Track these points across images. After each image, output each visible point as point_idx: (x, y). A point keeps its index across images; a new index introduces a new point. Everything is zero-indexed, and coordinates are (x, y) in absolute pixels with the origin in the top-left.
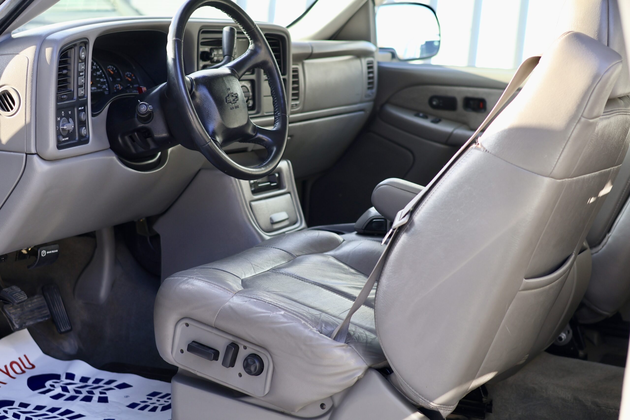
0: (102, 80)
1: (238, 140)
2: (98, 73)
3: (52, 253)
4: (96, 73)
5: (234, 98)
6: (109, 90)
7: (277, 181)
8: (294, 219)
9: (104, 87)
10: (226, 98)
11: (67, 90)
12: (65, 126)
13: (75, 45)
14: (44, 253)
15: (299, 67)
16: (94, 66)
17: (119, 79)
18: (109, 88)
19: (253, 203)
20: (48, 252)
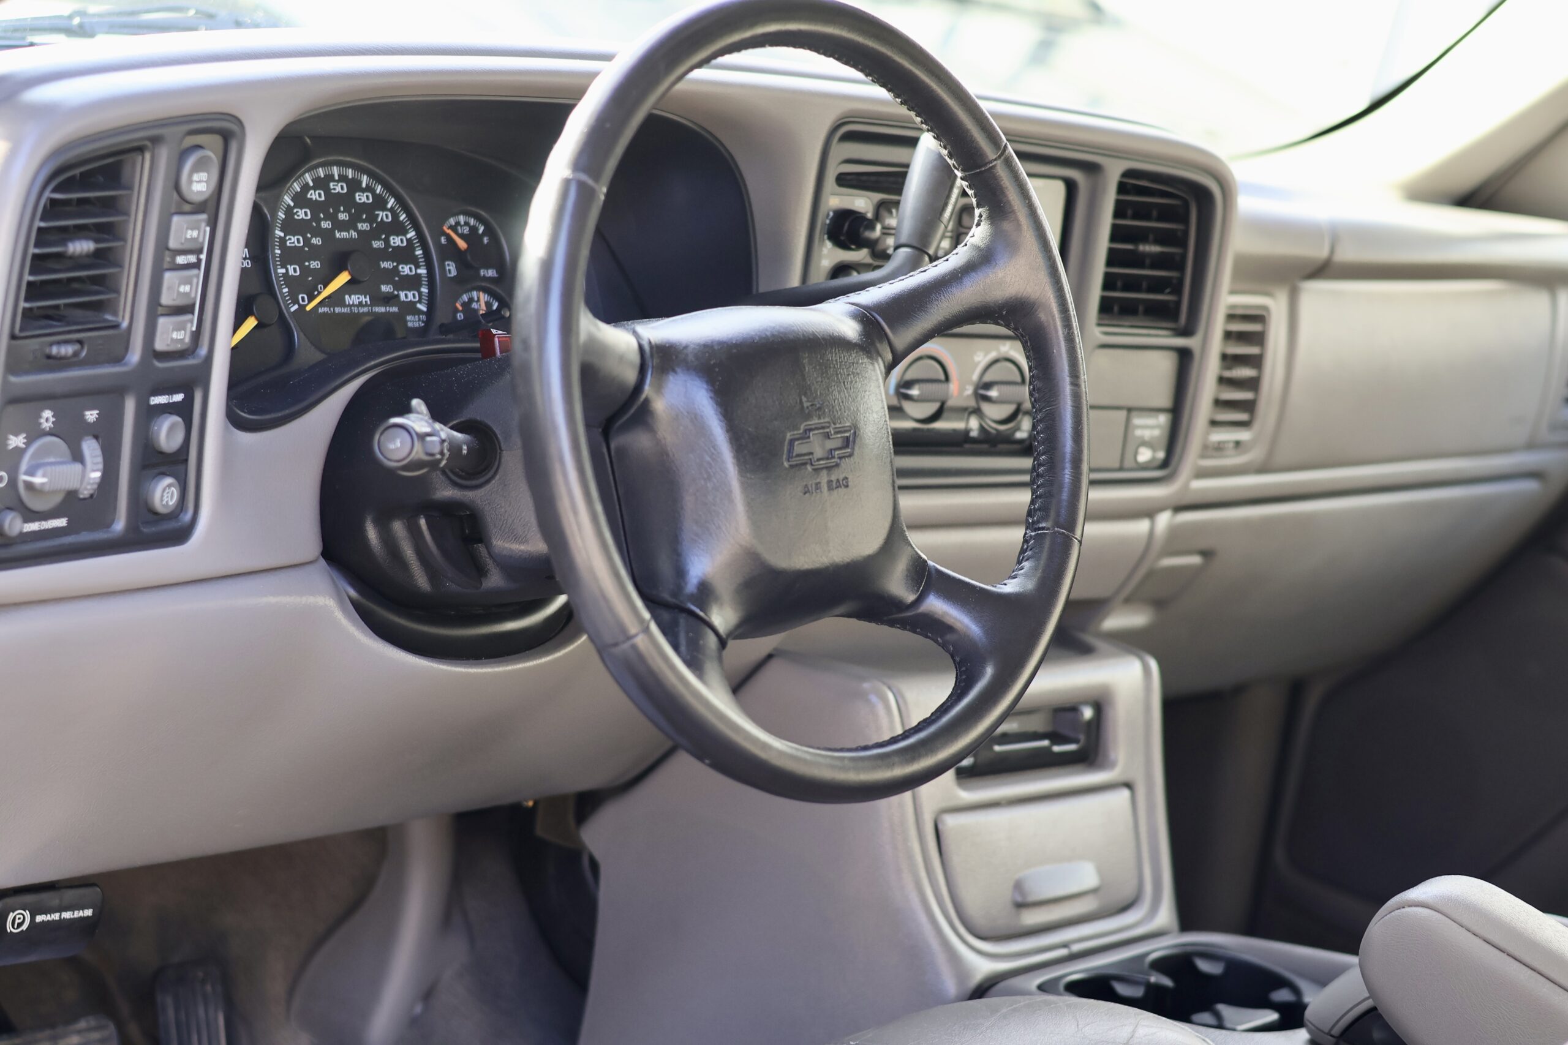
0: (406, 269)
1: (842, 609)
2: (396, 241)
3: (61, 921)
4: (387, 241)
5: (830, 444)
6: (430, 313)
7: (1082, 737)
8: (1127, 891)
9: (407, 296)
10: (792, 442)
11: (99, 322)
12: (40, 472)
13: (156, 140)
14: (17, 921)
15: (1276, 305)
16: (384, 209)
17: (491, 273)
18: (431, 305)
19: (951, 822)
20: (39, 918)
